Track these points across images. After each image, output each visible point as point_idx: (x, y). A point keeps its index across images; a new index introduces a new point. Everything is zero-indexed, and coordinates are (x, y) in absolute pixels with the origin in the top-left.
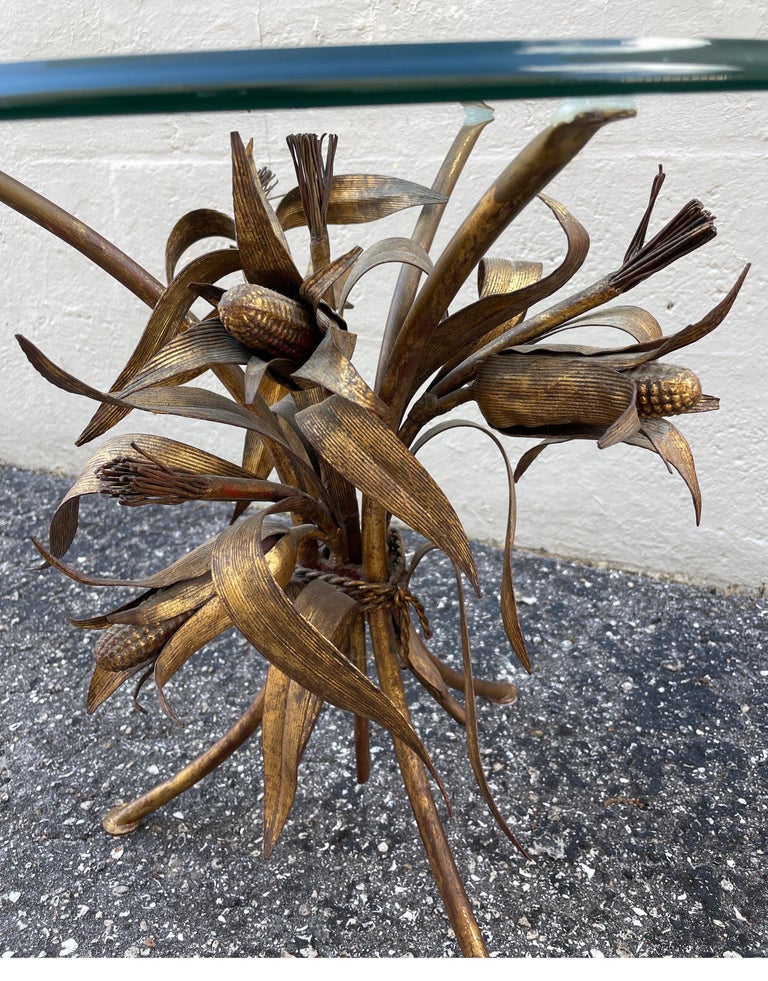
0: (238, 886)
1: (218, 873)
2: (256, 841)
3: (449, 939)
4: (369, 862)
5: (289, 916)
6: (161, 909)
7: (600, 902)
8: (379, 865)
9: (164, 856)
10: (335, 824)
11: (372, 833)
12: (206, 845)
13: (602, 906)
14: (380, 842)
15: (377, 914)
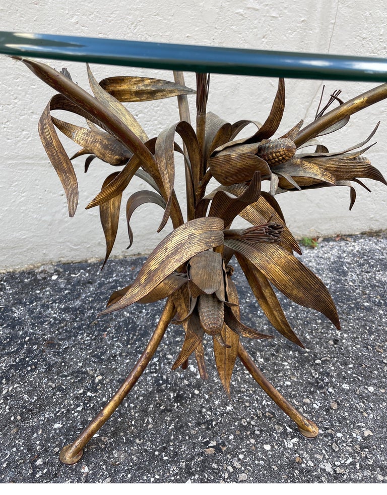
0: (158, 442)
1: (143, 444)
2: (145, 422)
3: (248, 407)
4: (197, 400)
5: (190, 437)
6: (135, 474)
7: (274, 367)
8: (201, 399)
9: (109, 455)
10: (170, 396)
11: (187, 390)
12: (124, 438)
13: (275, 368)
14: (194, 391)
15: (219, 415)
